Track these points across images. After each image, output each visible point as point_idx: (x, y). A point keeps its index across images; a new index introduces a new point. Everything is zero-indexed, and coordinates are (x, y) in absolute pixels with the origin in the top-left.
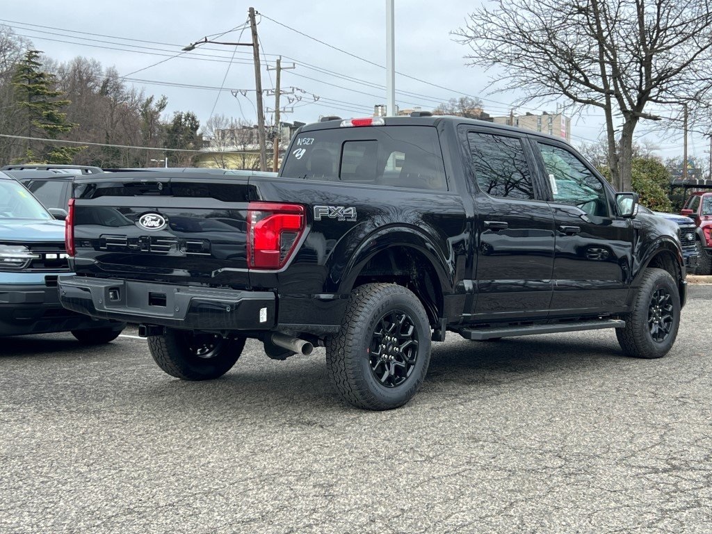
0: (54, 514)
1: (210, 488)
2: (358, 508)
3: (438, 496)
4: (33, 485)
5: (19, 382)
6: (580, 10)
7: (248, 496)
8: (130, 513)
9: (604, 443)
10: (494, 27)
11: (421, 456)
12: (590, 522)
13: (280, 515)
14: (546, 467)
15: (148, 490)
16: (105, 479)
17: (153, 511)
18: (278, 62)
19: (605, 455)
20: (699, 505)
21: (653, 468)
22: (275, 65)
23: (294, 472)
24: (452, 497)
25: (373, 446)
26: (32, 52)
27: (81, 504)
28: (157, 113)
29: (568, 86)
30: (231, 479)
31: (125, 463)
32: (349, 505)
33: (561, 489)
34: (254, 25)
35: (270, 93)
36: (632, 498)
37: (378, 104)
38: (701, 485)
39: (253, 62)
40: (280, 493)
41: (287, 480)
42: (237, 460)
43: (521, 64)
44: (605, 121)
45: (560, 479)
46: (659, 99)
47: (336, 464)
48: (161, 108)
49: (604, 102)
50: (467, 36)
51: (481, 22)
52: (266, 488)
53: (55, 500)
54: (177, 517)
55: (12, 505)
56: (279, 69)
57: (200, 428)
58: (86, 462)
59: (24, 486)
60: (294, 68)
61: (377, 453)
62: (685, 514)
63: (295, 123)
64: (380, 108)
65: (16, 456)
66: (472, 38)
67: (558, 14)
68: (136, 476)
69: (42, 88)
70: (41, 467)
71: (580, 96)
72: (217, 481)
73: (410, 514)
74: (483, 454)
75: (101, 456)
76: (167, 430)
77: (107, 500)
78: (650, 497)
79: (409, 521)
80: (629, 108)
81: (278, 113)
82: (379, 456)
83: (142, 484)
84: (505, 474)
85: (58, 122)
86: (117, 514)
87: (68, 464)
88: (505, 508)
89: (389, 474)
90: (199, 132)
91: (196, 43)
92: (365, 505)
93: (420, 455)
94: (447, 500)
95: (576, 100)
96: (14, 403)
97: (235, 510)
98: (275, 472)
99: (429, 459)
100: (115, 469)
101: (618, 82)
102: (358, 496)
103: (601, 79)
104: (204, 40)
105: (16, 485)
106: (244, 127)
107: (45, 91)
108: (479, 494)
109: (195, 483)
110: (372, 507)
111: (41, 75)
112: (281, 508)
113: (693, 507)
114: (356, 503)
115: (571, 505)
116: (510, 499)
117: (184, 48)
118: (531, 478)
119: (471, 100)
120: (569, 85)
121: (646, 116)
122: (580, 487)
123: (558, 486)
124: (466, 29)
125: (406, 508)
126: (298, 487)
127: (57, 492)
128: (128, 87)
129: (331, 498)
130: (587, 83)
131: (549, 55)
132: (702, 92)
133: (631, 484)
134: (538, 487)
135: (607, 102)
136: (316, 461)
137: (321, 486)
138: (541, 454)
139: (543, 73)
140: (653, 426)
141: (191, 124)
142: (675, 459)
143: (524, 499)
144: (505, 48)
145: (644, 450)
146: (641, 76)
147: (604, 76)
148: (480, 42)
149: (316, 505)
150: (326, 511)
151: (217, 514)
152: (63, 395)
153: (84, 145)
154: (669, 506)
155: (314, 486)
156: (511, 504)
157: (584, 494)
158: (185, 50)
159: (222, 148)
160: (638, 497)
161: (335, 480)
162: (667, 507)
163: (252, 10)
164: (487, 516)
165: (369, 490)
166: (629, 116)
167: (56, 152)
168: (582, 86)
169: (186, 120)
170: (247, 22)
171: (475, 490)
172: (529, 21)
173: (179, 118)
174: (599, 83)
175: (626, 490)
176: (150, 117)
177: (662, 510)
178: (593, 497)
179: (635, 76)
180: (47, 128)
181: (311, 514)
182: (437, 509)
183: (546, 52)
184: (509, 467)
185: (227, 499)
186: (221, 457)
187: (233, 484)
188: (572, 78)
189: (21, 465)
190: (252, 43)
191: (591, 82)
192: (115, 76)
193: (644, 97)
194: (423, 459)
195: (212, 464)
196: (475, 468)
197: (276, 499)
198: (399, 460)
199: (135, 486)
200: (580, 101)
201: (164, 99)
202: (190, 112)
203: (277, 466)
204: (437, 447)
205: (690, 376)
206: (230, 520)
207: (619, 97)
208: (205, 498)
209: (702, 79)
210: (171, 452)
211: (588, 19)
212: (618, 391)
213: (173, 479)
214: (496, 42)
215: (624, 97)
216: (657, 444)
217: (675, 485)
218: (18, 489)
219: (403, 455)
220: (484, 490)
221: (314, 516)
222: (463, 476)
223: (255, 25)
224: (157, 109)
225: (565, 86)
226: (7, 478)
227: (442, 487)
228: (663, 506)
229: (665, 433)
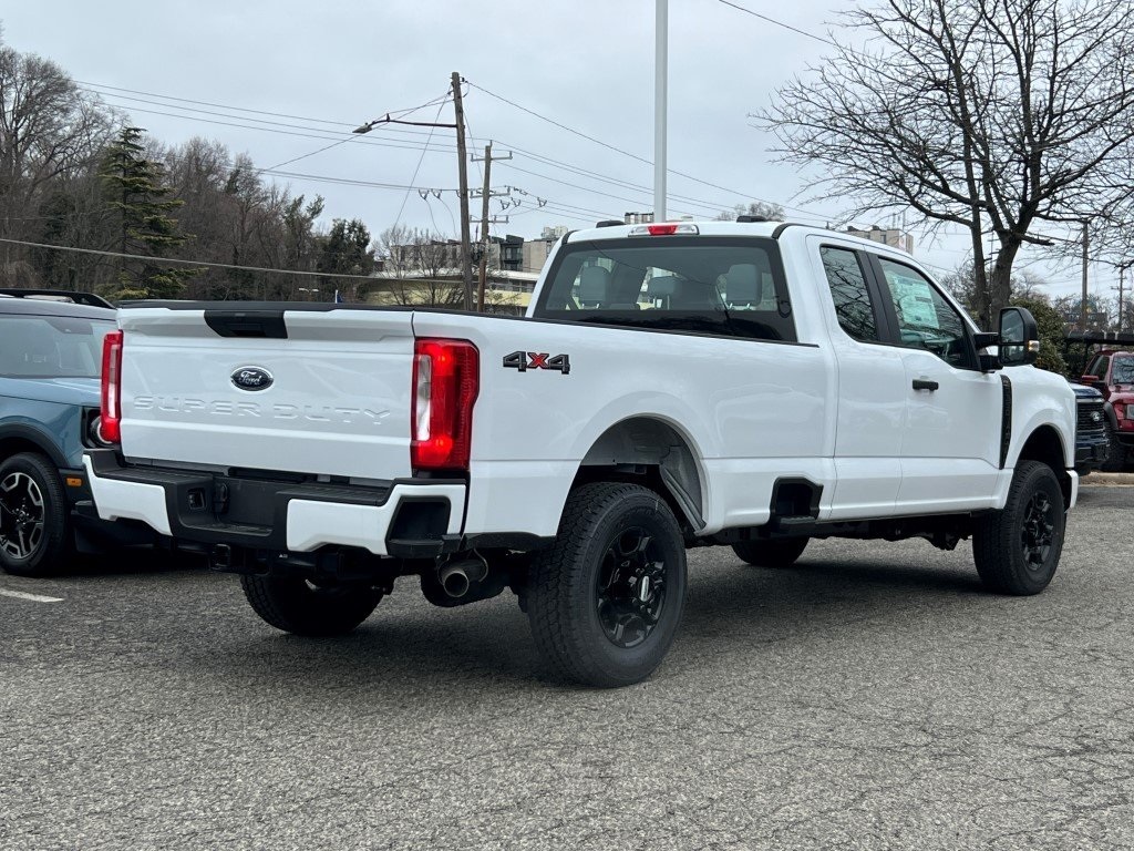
0: (231, 795)
1: (441, 763)
2: (649, 796)
3: (759, 782)
4: (196, 755)
5: (150, 611)
6: (938, 84)
7: (494, 776)
8: (335, 795)
9: (985, 713)
10: (813, 107)
11: (729, 725)
12: (974, 822)
13: (542, 802)
14: (906, 745)
15: (355, 764)
16: (293, 748)
17: (366, 793)
18: (488, 150)
19: (987, 730)
20: (1125, 801)
21: (1057, 749)
22: (483, 155)
23: (553, 744)
24: (778, 783)
25: (660, 710)
26: (129, 130)
27: (265, 781)
28: (309, 220)
29: (918, 194)
30: (468, 752)
31: (318, 726)
32: (636, 791)
33: (930, 776)
34: (458, 99)
35: (475, 194)
36: (1030, 790)
37: (630, 212)
38: (1127, 773)
39: (456, 149)
40: (537, 772)
41: (545, 754)
42: (471, 725)
43: (849, 161)
44: (972, 245)
45: (927, 762)
46: (1051, 214)
47: (611, 734)
48: (313, 214)
49: (970, 218)
50: (772, 120)
51: (793, 101)
52: (518, 765)
53: (230, 776)
54: (400, 802)
55: (172, 780)
56: (488, 160)
57: (414, 680)
58: (263, 724)
59: (184, 755)
60: (511, 158)
61: (667, 722)
62: (1106, 813)
63: (508, 236)
64: (633, 217)
65: (165, 714)
66: (779, 123)
67: (905, 90)
68: (335, 744)
69: (145, 184)
70: (203, 729)
71: (935, 209)
72: (448, 753)
73: (722, 805)
74: (816, 725)
75: (282, 716)
76: (368, 682)
77: (300, 776)
78: (1055, 788)
79: (722, 815)
80: (1006, 226)
81: (485, 222)
82: (670, 725)
83: (345, 755)
84: (850, 754)
85: (165, 232)
86: (318, 796)
87: (239, 727)
88: (854, 800)
89: (686, 750)
90: (368, 249)
91: (374, 123)
92: (658, 791)
93: (726, 723)
94: (770, 788)
95: (929, 213)
96: (148, 640)
97: (479, 795)
98: (527, 743)
99: (740, 731)
100: (305, 734)
101: (992, 190)
102: (647, 779)
103: (965, 184)
104: (385, 118)
105: (172, 754)
106: (434, 243)
107: (148, 186)
108: (815, 780)
109: (418, 755)
110: (669, 795)
111: (143, 164)
112: (543, 793)
113: (1116, 803)
114: (645, 789)
115: (945, 798)
116: (860, 788)
117: (357, 128)
118: (886, 760)
119: (767, 207)
120: (920, 192)
121: (1032, 241)
122: (956, 773)
123: (925, 771)
124: (770, 110)
125: (715, 796)
126: (562, 765)
127: (231, 764)
128: (266, 182)
129: (610, 780)
130: (945, 190)
131: (891, 149)
132: (1114, 205)
133: (1028, 770)
134: (898, 772)
135: (974, 218)
136: (582, 729)
137: (594, 764)
138: (897, 726)
139: (882, 174)
140: (1054, 691)
141: (358, 237)
142: (1087, 736)
143: (879, 788)
144: (827, 138)
145: (1043, 723)
146: (1025, 180)
147: (970, 180)
148: (790, 128)
149: (590, 789)
150: (604, 797)
151: (453, 798)
152: (214, 630)
153: (202, 266)
154: (1084, 801)
155: (584, 764)
156: (862, 795)
157: (963, 783)
158: (357, 131)
159: (403, 273)
160: (1038, 788)
161: (611, 756)
162: (1081, 804)
163: (455, 76)
164: (830, 810)
165: (661, 770)
166: (1007, 239)
167: (161, 275)
168: (938, 194)
169: (350, 232)
170: (449, 93)
171: (809, 774)
172: (862, 100)
173: (340, 228)
174: (964, 191)
175: (1022, 778)
176: (298, 226)
177: (1074, 807)
178: (976, 789)
179: (1018, 180)
180: (150, 240)
181: (584, 803)
182: (759, 799)
183: (887, 143)
184: (854, 743)
185: (466, 778)
186: (449, 721)
187: (470, 758)
188: (924, 182)
189: (174, 726)
190: (455, 123)
191: (952, 188)
192: (248, 166)
193: (1029, 211)
194: (732, 729)
195: (438, 731)
196: (805, 744)
197: (533, 780)
198: (698, 730)
199: (336, 758)
200: (936, 216)
201: (320, 200)
202: (357, 220)
203: (529, 736)
204: (750, 713)
205: (1103, 621)
206: (474, 808)
207: (992, 212)
208: (435, 777)
209: (1113, 186)
210: (378, 712)
211: (949, 97)
212: (1000, 639)
213: (386, 750)
214: (814, 129)
215: (1000, 211)
216: (1060, 716)
217: (1090, 772)
218: (175, 759)
219: (703, 724)
220: (822, 774)
221: (589, 805)
222: (790, 755)
223: (460, 97)
224: (308, 215)
225: (914, 193)
226: (157, 744)
227: (762, 770)
228: (1074, 801)
229: (1071, 701)
